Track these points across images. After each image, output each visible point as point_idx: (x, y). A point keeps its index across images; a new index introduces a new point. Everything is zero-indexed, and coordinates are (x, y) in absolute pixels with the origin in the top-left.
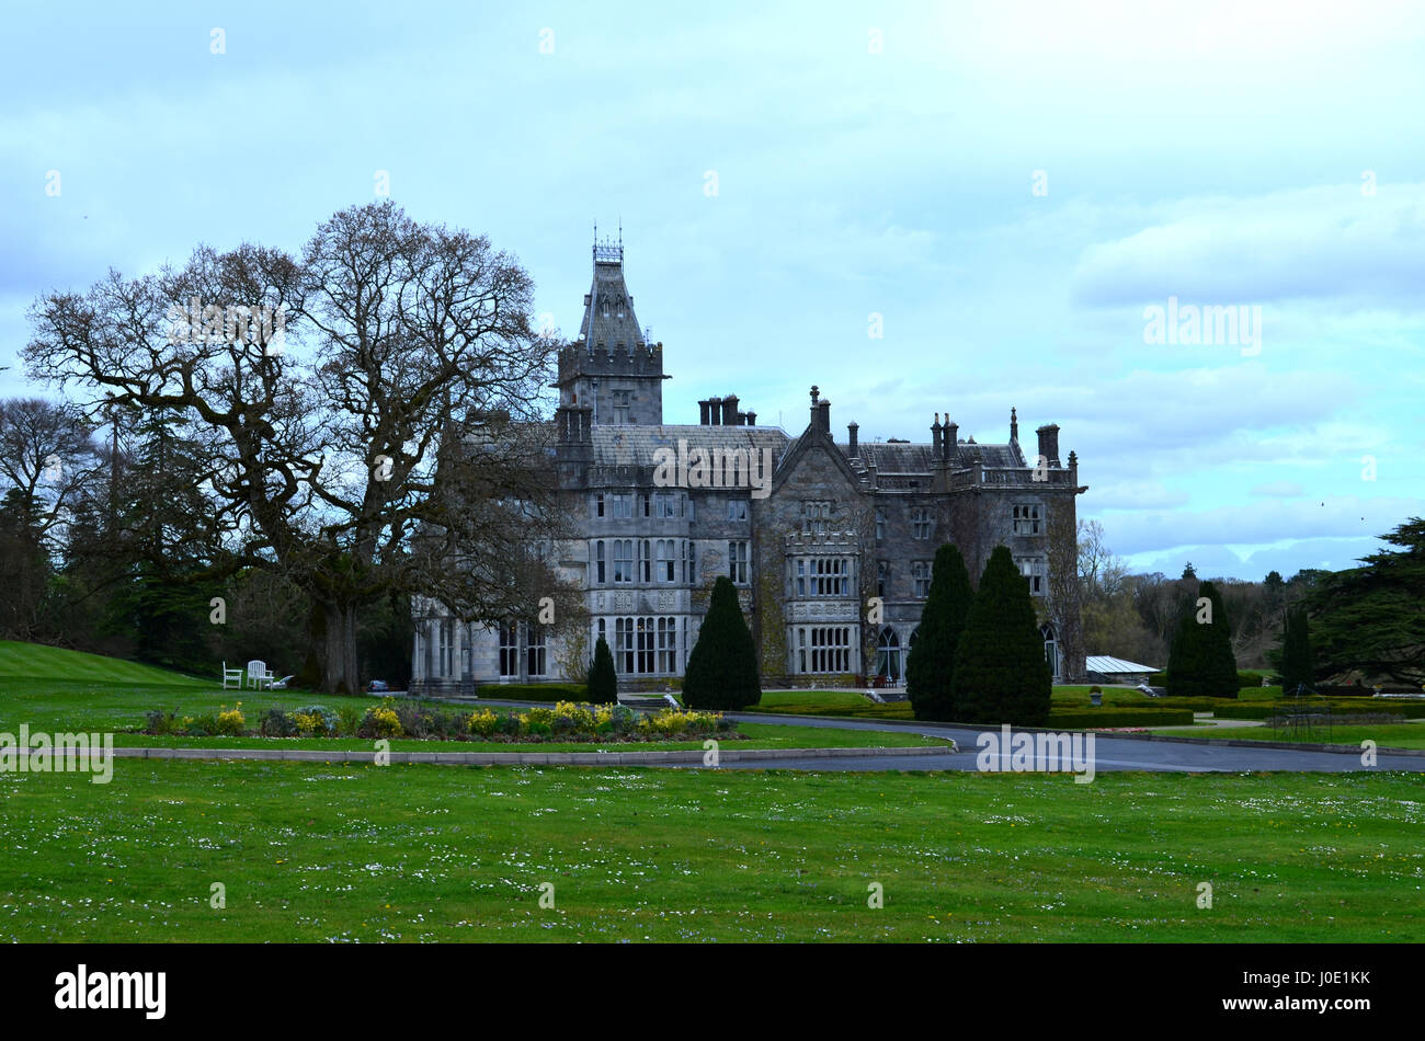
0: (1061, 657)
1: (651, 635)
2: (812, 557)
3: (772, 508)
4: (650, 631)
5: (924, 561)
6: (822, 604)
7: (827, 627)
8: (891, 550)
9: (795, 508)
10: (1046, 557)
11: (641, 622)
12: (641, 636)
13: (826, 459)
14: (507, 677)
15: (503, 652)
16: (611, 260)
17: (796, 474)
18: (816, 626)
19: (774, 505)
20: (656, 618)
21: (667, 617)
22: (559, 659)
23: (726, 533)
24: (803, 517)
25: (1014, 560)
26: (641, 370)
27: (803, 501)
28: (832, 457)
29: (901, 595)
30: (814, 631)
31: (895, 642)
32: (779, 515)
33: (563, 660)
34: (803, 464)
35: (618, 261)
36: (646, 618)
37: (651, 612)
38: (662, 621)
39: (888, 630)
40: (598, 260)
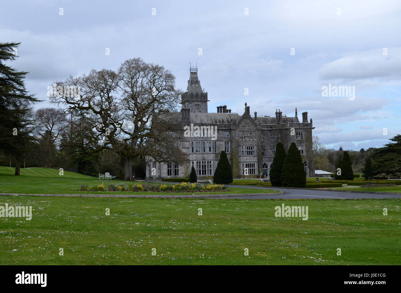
0: (308, 170)
1: (205, 166)
2: (246, 146)
3: (235, 133)
4: (205, 164)
5: (274, 146)
6: (248, 157)
7: (249, 163)
8: (265, 144)
9: (241, 133)
10: (305, 145)
11: (202, 162)
12: (203, 166)
13: (249, 121)
14: (169, 176)
15: (168, 170)
16: (194, 72)
17: (241, 125)
18: (247, 163)
19: (236, 133)
20: (206, 161)
21: (209, 161)
22: (182, 172)
23: (224, 140)
24: (243, 136)
25: (296, 146)
26: (202, 99)
27: (243, 132)
28: (250, 120)
29: (268, 155)
30: (246, 164)
31: (267, 167)
32: (237, 135)
34: (243, 122)
35: (196, 72)
36: (204, 161)
37: (205, 160)
38: (208, 162)
39: (265, 164)
40: (191, 72)
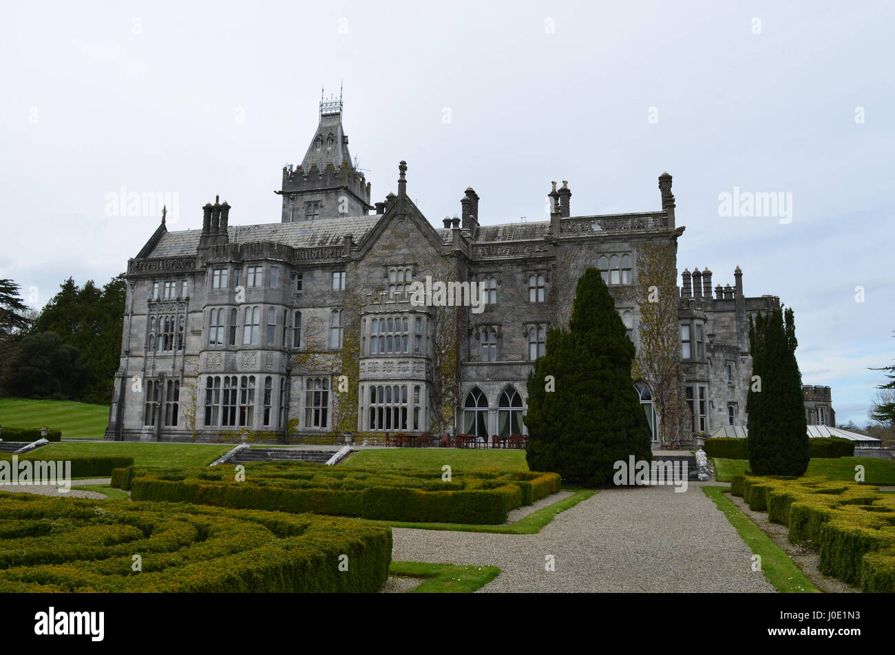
0: (658, 419)
1: (234, 392)
3: (357, 275)
4: (234, 387)
5: (537, 323)
7: (384, 384)
8: (503, 314)
9: (378, 273)
10: (638, 308)
11: (227, 379)
12: (226, 392)
13: (410, 226)
14: (148, 427)
15: (148, 405)
16: (333, 112)
17: (382, 242)
18: (376, 384)
19: (358, 272)
20: (239, 377)
21: (248, 376)
22: (186, 412)
23: (328, 302)
24: (386, 281)
26: (328, 183)
27: (386, 266)
28: (416, 223)
29: (511, 357)
30: (373, 389)
31: (484, 402)
32: (363, 280)
33: (189, 413)
34: (388, 232)
35: (338, 111)
36: (231, 376)
37: (235, 371)
38: (244, 379)
39: (476, 391)
40: (324, 112)
